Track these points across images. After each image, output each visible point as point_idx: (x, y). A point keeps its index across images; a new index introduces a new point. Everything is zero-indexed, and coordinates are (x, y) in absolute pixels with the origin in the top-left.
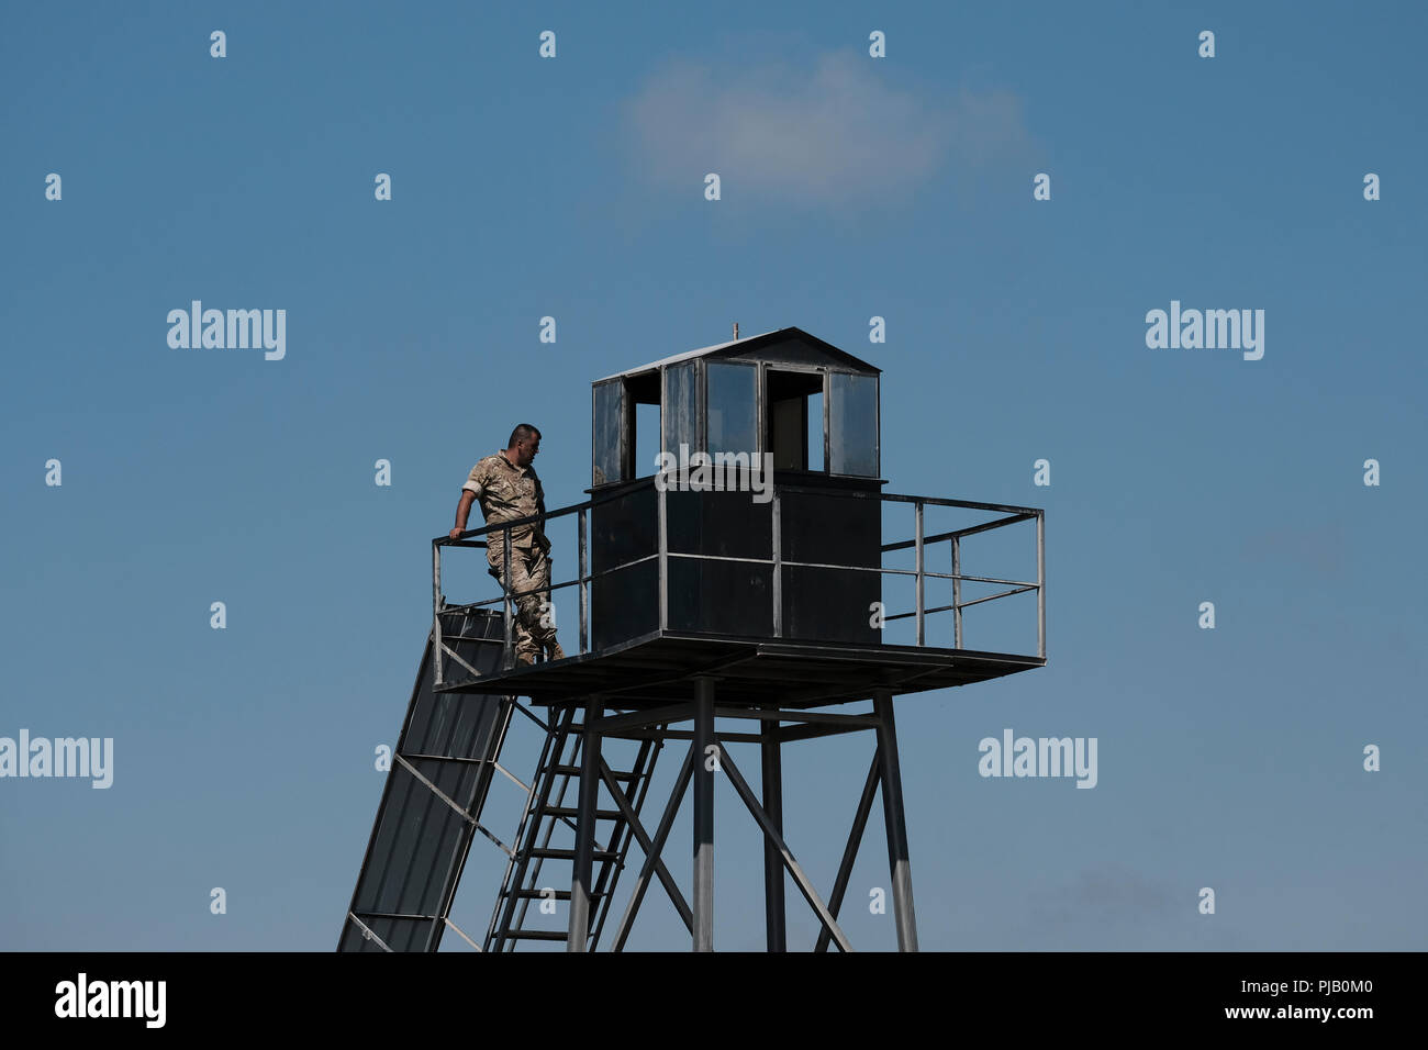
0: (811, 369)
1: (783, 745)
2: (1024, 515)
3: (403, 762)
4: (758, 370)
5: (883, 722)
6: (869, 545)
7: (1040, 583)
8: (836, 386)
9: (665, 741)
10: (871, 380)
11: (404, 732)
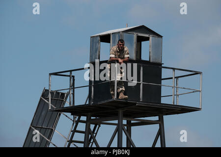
0: (147, 36)
1: (132, 127)
2: (197, 73)
3: (33, 128)
4: (135, 36)
5: (161, 122)
6: (158, 78)
7: (201, 90)
8: (152, 40)
9: (101, 125)
10: (160, 39)
11: (33, 120)
